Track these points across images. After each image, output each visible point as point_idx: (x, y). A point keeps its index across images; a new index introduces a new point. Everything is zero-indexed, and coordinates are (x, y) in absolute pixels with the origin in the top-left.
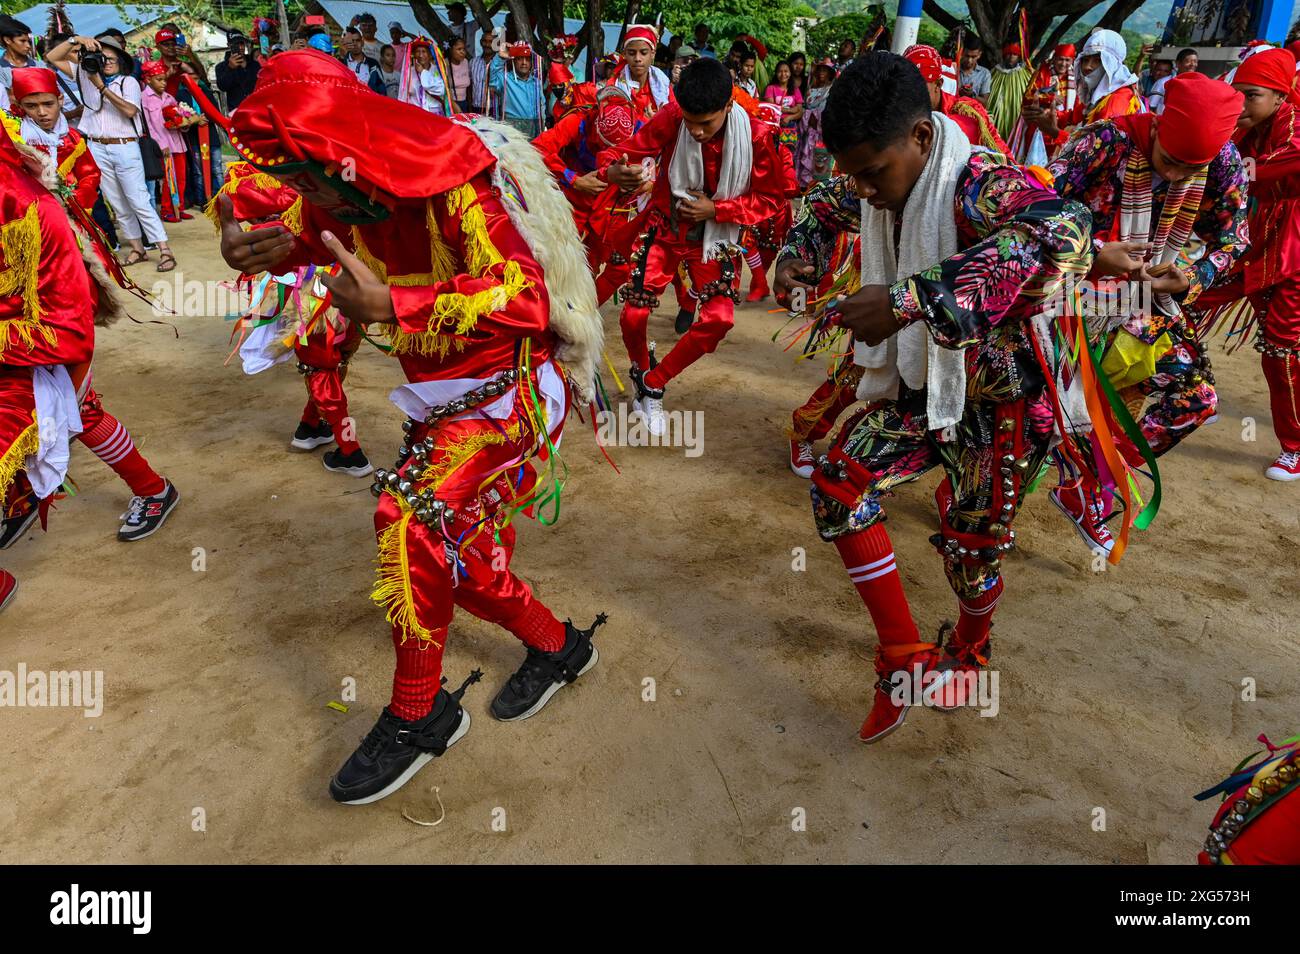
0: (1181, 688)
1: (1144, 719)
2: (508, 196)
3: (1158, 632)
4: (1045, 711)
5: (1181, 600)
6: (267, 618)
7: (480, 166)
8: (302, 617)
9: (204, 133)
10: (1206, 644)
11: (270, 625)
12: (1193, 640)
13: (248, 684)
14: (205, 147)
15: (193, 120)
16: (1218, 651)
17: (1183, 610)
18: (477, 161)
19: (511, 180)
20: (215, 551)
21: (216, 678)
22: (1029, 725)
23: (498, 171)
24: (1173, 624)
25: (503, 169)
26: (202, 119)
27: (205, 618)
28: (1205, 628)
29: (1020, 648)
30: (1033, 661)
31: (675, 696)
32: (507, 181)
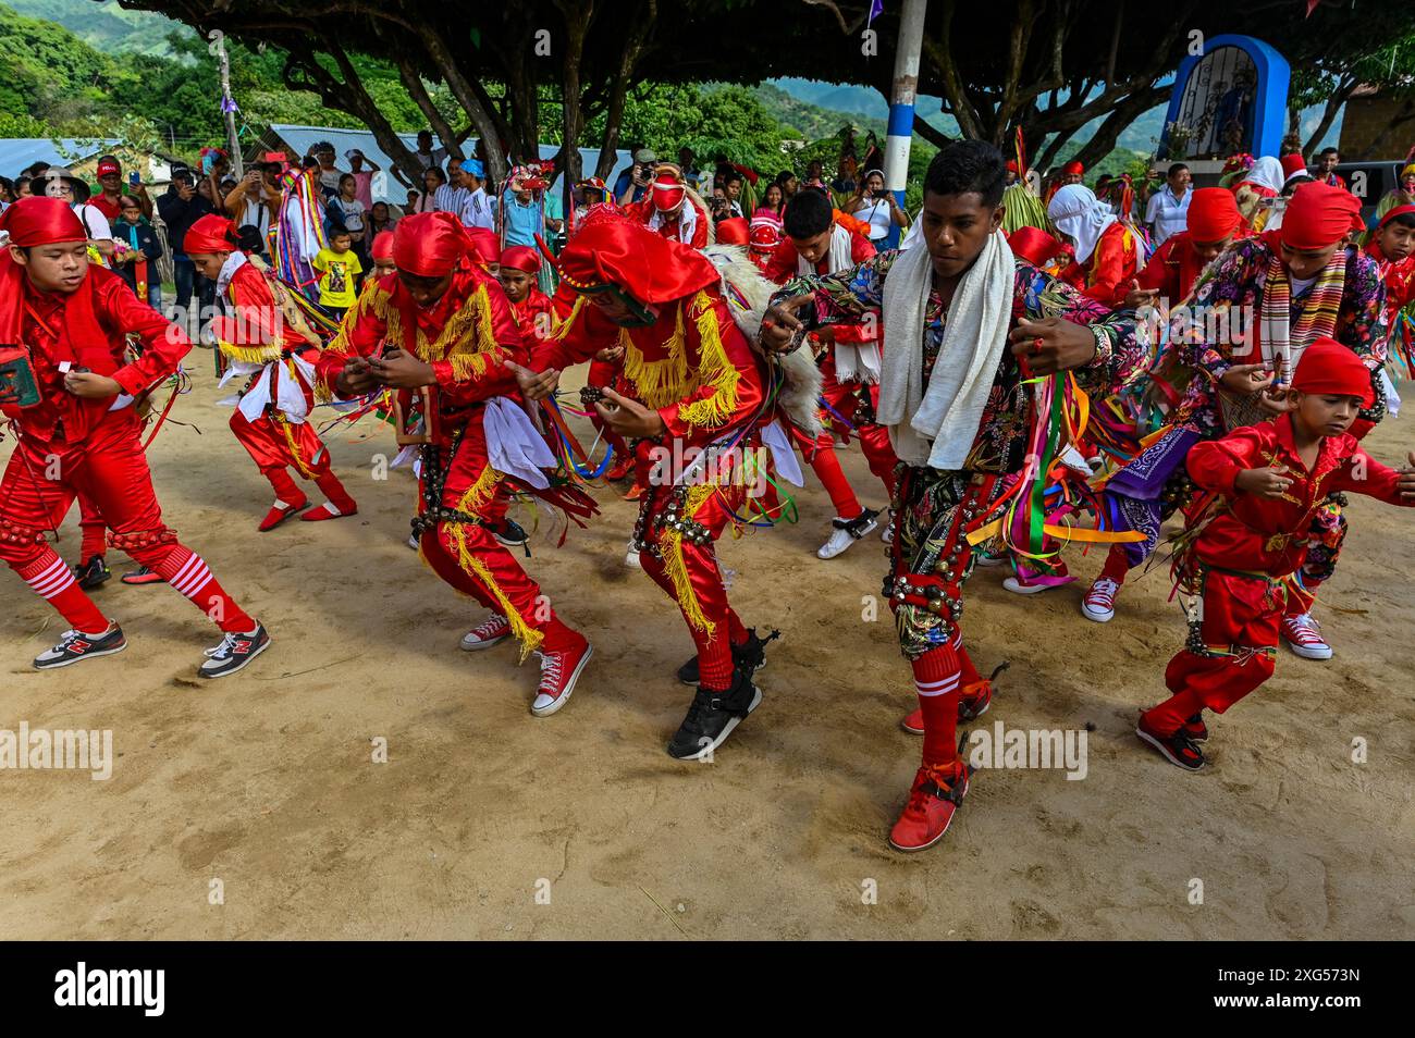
0: (1263, 867)
1: (1227, 910)
2: (732, 302)
3: (1229, 798)
4: (1113, 906)
5: (1250, 759)
6: (178, 839)
7: (709, 281)
8: (224, 834)
9: (141, 270)
10: (1285, 811)
11: (183, 847)
12: (1269, 807)
13: (150, 928)
14: (142, 285)
15: (129, 256)
16: (1299, 820)
17: (1254, 770)
18: (708, 277)
19: (732, 288)
20: (121, 755)
21: (110, 921)
22: (1096, 924)
23: (723, 284)
24: (1245, 788)
25: (727, 282)
26: (140, 255)
27: (102, 843)
28: (1281, 790)
29: (1076, 829)
30: (1094, 844)
31: (677, 912)
32: (730, 291)
